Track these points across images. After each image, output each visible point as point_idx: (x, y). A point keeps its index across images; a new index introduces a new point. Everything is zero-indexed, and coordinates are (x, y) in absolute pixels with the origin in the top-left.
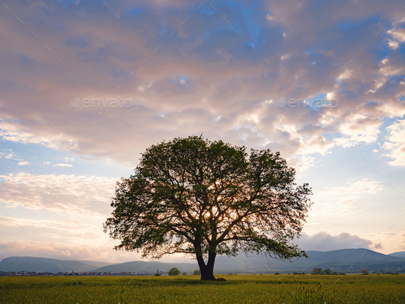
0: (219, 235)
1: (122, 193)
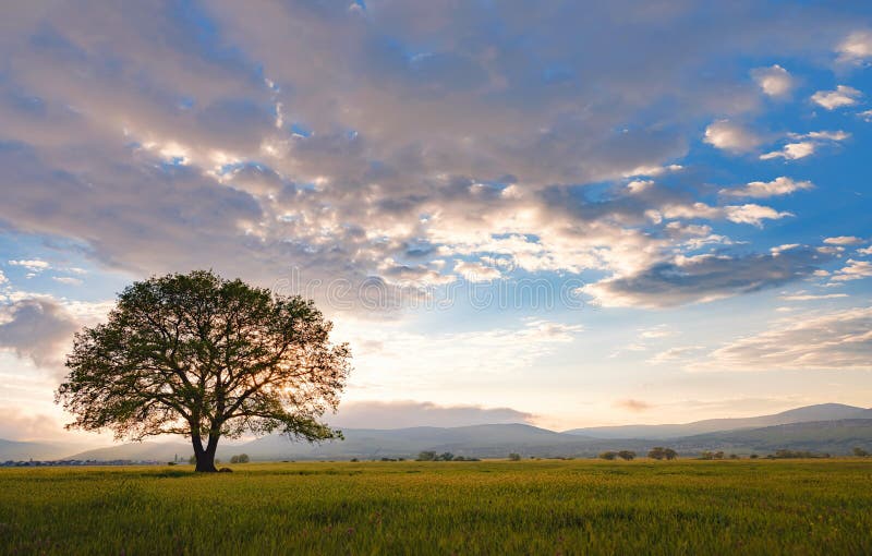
0: (227, 409)
1: (84, 349)
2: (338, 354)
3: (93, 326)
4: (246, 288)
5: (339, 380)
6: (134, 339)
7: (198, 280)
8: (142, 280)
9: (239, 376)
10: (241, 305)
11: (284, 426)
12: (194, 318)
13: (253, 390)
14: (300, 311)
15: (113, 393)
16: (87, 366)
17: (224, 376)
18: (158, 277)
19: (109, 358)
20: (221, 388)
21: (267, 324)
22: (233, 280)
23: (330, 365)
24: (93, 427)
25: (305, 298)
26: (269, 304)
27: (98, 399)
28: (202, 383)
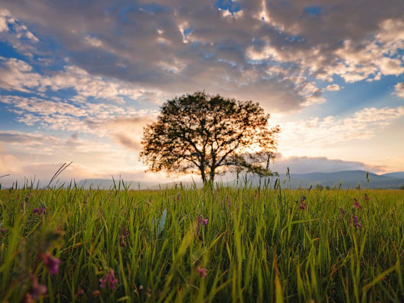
0: (218, 162)
1: (148, 135)
2: (274, 131)
3: (151, 124)
4: (222, 100)
5: (275, 145)
6: (170, 129)
7: (198, 97)
8: (171, 99)
9: (222, 145)
10: (221, 108)
11: (247, 169)
12: (198, 117)
13: (231, 151)
14: (252, 109)
15: (164, 156)
16: (151, 142)
17: (215, 146)
18: (178, 97)
19: (159, 139)
20: (213, 152)
21: (234, 118)
22: (215, 96)
23: (270, 137)
24: (157, 171)
25: (254, 102)
26: (235, 107)
28: (204, 150)
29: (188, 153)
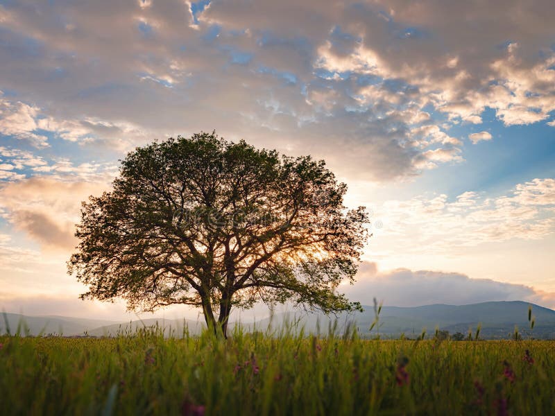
0: (238, 279)
1: (92, 218)
2: (354, 220)
3: (99, 196)
4: (250, 150)
5: (355, 248)
6: (139, 207)
7: (201, 143)
8: (144, 145)
9: (248, 245)
10: (247, 168)
11: (298, 296)
12: (199, 185)
13: (264, 259)
14: (310, 173)
15: (123, 264)
16: (96, 234)
17: (233, 246)
18: (160, 142)
19: (116, 228)
20: (230, 258)
21: (275, 189)
22: (237, 142)
23: (346, 231)
24: (106, 296)
25: (316, 159)
26: (276, 167)
27: (109, 270)
28: (211, 251)
29: (176, 258)
